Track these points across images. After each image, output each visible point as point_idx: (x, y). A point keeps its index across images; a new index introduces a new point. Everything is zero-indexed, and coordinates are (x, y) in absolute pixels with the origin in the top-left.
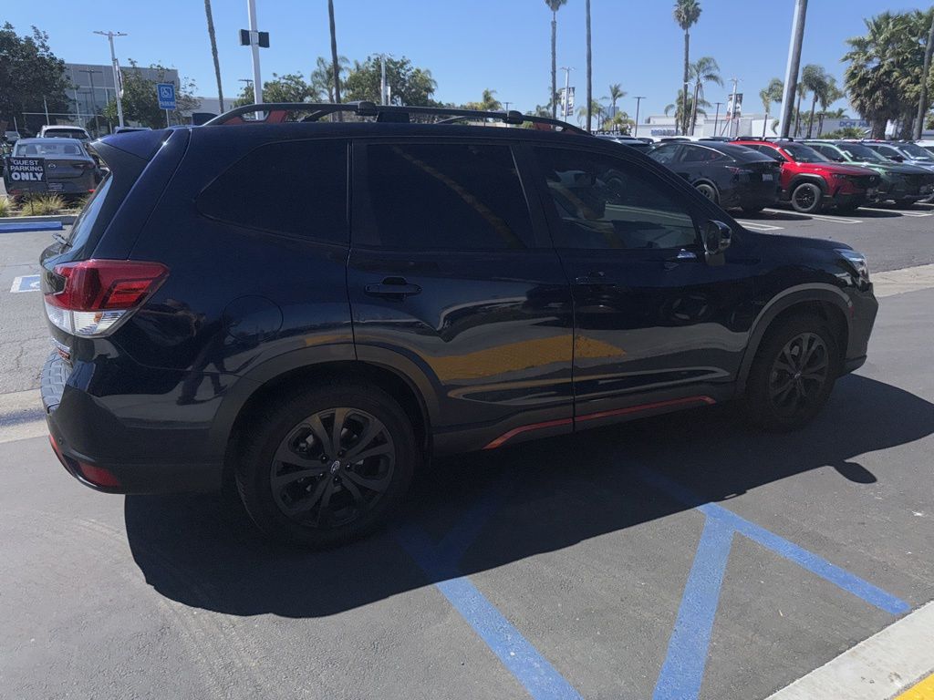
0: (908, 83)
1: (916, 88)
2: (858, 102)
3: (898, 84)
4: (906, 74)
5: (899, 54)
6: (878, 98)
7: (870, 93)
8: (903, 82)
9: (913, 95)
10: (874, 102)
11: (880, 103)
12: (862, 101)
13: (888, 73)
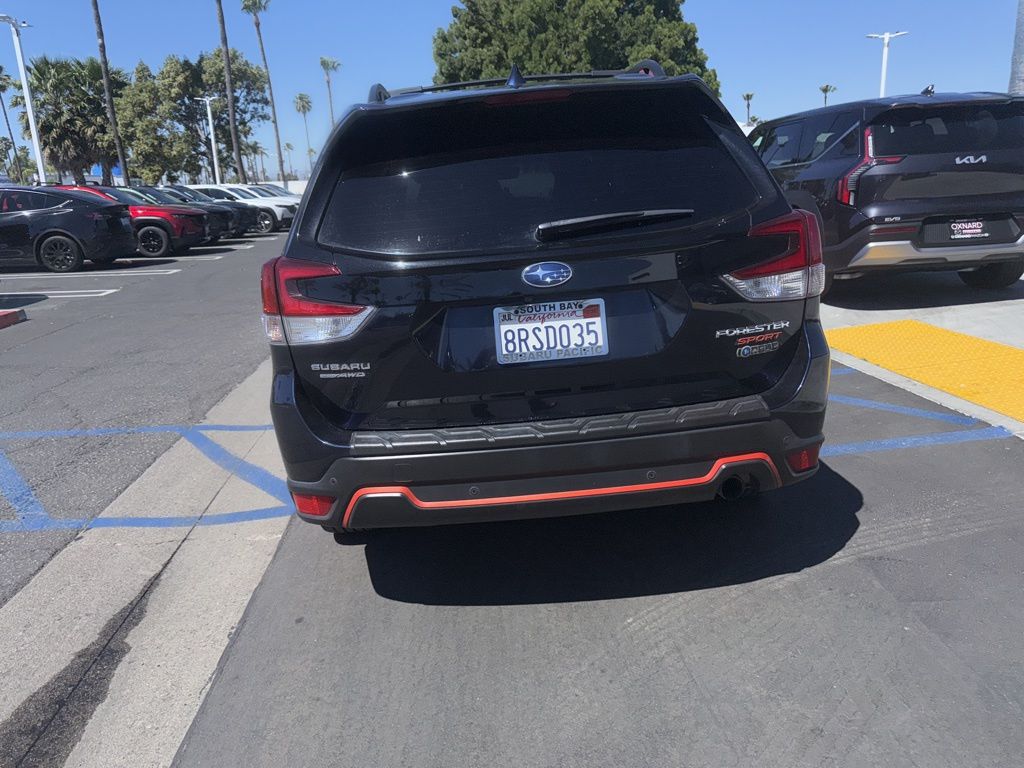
0: (95, 132)
1: (106, 138)
2: (47, 150)
3: (84, 133)
4: (90, 124)
5: (74, 102)
6: (69, 147)
7: (58, 141)
8: (89, 132)
9: (105, 144)
10: (66, 152)
11: (72, 153)
12: (52, 150)
13: (71, 121)
